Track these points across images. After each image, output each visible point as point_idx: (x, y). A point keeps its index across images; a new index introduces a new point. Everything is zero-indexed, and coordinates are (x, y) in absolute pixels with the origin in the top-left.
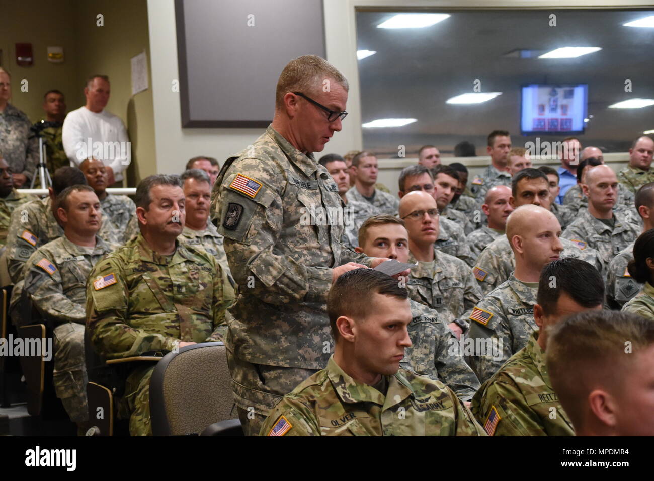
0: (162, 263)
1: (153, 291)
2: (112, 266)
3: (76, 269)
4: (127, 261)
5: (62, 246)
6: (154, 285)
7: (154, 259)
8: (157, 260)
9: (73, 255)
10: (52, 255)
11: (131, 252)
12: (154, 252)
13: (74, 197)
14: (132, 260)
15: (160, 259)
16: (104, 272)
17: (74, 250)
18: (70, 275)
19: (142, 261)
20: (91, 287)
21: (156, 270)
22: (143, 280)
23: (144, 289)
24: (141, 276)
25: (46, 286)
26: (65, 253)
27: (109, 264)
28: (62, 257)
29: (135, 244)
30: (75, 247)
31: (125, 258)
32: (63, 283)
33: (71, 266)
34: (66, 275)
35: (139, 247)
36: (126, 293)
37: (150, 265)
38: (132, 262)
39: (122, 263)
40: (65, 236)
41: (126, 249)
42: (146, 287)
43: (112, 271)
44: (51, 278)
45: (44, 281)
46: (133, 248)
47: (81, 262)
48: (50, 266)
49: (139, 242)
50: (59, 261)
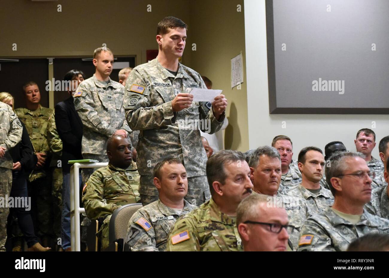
0: (229, 223)
1: (221, 246)
2: (187, 224)
3: (167, 226)
4: (200, 221)
5: (157, 208)
6: (221, 242)
7: (222, 220)
8: (224, 221)
9: (165, 215)
10: (148, 215)
11: (204, 213)
12: (222, 214)
13: (165, 169)
14: (204, 220)
15: (227, 220)
16: (181, 229)
17: (166, 211)
18: (162, 231)
19: (212, 221)
20: (170, 242)
21: (223, 229)
22: (212, 237)
23: (213, 245)
24: (211, 233)
25: (143, 240)
26: (159, 213)
27: (184, 222)
28: (156, 216)
29: (207, 207)
30: (167, 209)
31: (198, 218)
32: (156, 238)
33: (163, 224)
34: (159, 231)
35: (210, 210)
36: (197, 248)
37: (218, 225)
38: (204, 222)
39: (195, 222)
40: (159, 200)
41: (199, 210)
42: (215, 243)
43: (186, 229)
44: (147, 233)
45: (141, 236)
46: (205, 210)
47: (171, 221)
48: (146, 224)
49: (210, 205)
50: (153, 220)
